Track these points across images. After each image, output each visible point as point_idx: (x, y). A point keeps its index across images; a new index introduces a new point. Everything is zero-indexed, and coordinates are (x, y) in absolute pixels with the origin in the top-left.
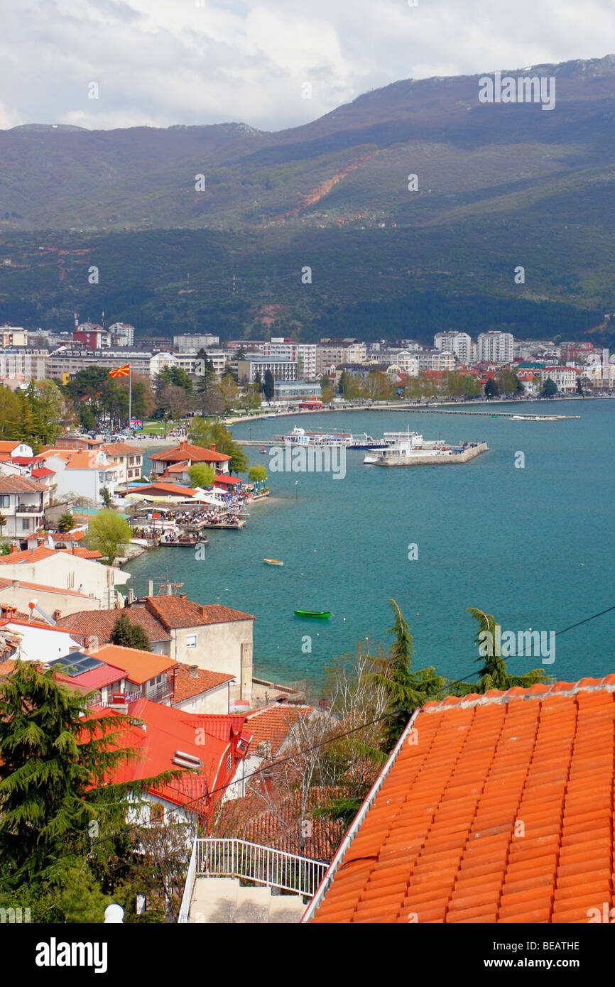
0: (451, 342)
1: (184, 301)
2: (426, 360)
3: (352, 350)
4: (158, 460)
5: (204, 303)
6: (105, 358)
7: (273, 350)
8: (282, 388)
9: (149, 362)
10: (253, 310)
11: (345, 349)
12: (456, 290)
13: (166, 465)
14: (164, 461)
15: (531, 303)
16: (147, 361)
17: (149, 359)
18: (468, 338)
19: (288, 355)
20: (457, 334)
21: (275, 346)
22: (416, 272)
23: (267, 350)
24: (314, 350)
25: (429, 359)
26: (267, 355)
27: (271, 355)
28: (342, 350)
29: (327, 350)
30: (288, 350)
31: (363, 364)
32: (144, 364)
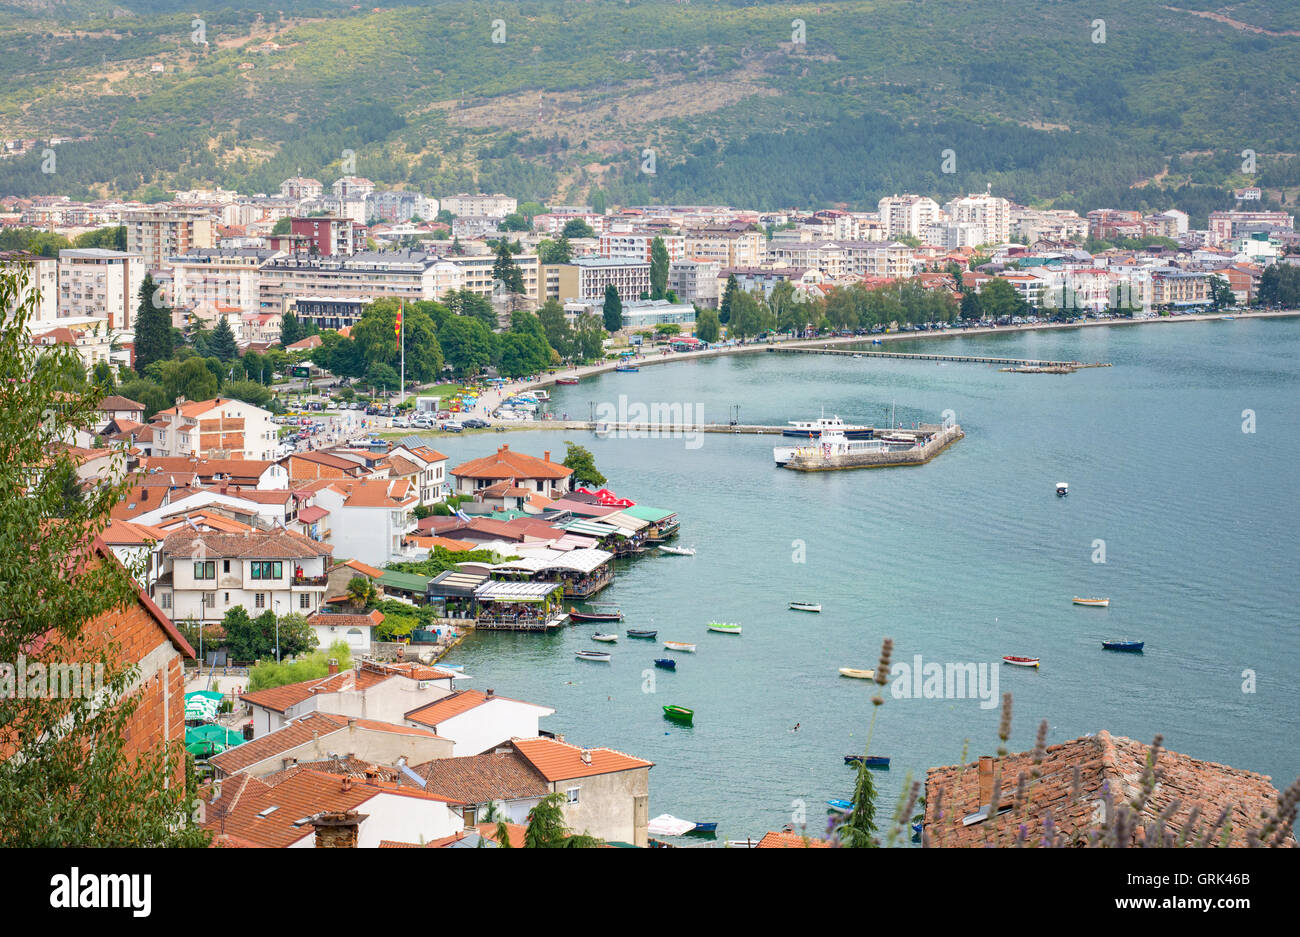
0: (906, 214)
1: (457, 136)
2: (864, 256)
3: (743, 242)
4: (466, 477)
5: (490, 139)
6: (349, 271)
7: (616, 245)
8: (631, 313)
9: (419, 278)
10: (574, 152)
11: (733, 242)
12: (913, 113)
13: (477, 485)
14: (474, 479)
15: (1040, 135)
16: (417, 275)
17: (420, 273)
18: (935, 207)
19: (641, 253)
20: (916, 199)
21: (619, 238)
22: (847, 83)
23: (605, 245)
24: (682, 245)
25: (869, 256)
26: (605, 253)
27: (613, 252)
28: (727, 242)
29: (703, 242)
30: (640, 245)
31: (763, 267)
32: (412, 280)
